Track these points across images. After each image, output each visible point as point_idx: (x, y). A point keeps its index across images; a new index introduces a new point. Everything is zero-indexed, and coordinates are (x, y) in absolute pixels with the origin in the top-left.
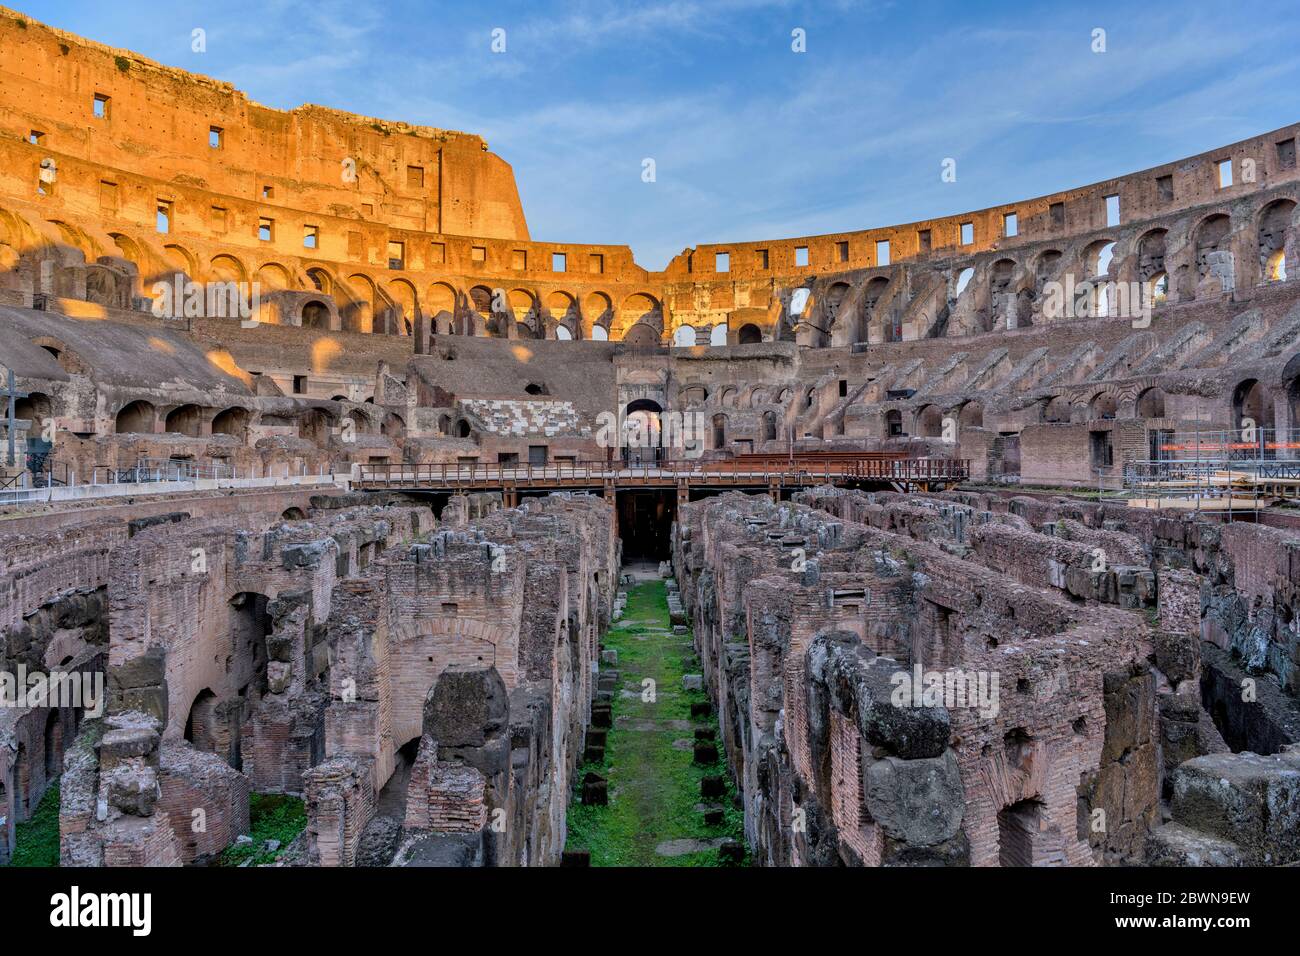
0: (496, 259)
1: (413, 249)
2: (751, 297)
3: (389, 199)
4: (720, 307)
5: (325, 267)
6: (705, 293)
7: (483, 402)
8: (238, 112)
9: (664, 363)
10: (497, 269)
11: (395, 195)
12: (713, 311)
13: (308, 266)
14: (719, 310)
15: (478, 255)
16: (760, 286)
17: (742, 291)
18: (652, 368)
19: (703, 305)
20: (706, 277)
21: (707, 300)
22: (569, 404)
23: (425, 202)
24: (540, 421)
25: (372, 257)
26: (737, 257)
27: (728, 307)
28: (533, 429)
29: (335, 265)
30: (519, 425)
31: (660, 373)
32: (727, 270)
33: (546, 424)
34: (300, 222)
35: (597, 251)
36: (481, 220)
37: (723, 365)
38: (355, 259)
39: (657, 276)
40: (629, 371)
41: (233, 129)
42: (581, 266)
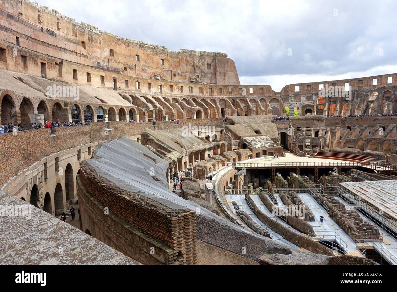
0: (235, 91)
1: (214, 90)
2: (306, 99)
3: (203, 74)
4: (297, 101)
5: (196, 98)
6: (293, 97)
7: (248, 138)
8: (166, 54)
9: (288, 122)
10: (235, 94)
11: (204, 73)
12: (295, 103)
13: (192, 98)
14: (296, 102)
15: (230, 90)
16: (309, 95)
17: (303, 97)
18: (285, 124)
19: (292, 101)
20: (293, 93)
21: (293, 99)
22: (267, 137)
23: (212, 73)
24: (263, 143)
25: (205, 94)
26: (302, 87)
27: (299, 101)
28: (263, 146)
29: (197, 97)
30: (259, 145)
31: (287, 125)
32: (299, 91)
33: (265, 144)
34: (188, 86)
35: (261, 87)
36: (227, 77)
37: (303, 121)
38: (201, 94)
39: (278, 93)
40: (279, 125)
41: (165, 59)
42: (257, 91)
